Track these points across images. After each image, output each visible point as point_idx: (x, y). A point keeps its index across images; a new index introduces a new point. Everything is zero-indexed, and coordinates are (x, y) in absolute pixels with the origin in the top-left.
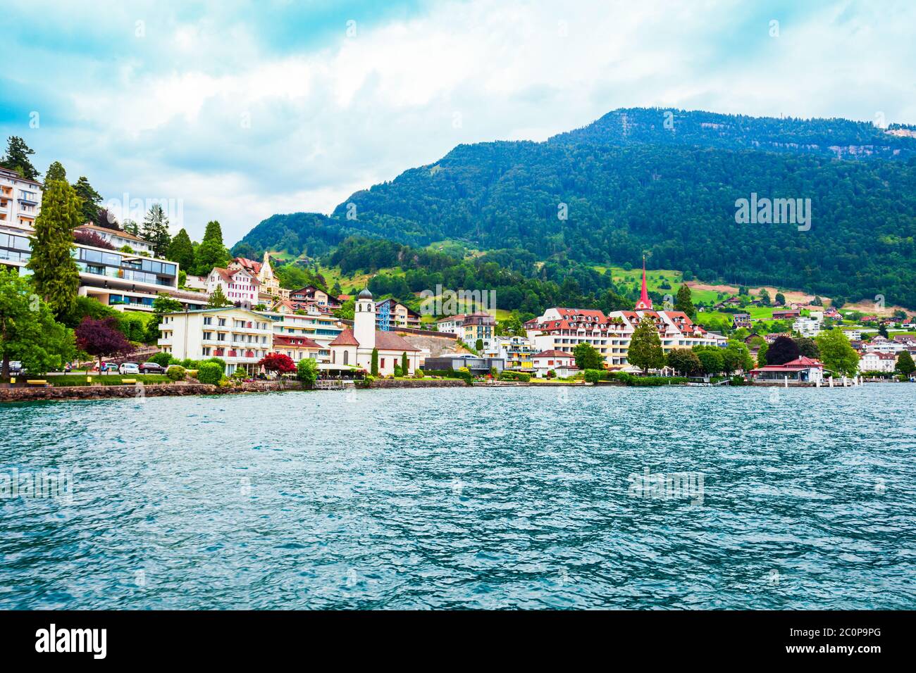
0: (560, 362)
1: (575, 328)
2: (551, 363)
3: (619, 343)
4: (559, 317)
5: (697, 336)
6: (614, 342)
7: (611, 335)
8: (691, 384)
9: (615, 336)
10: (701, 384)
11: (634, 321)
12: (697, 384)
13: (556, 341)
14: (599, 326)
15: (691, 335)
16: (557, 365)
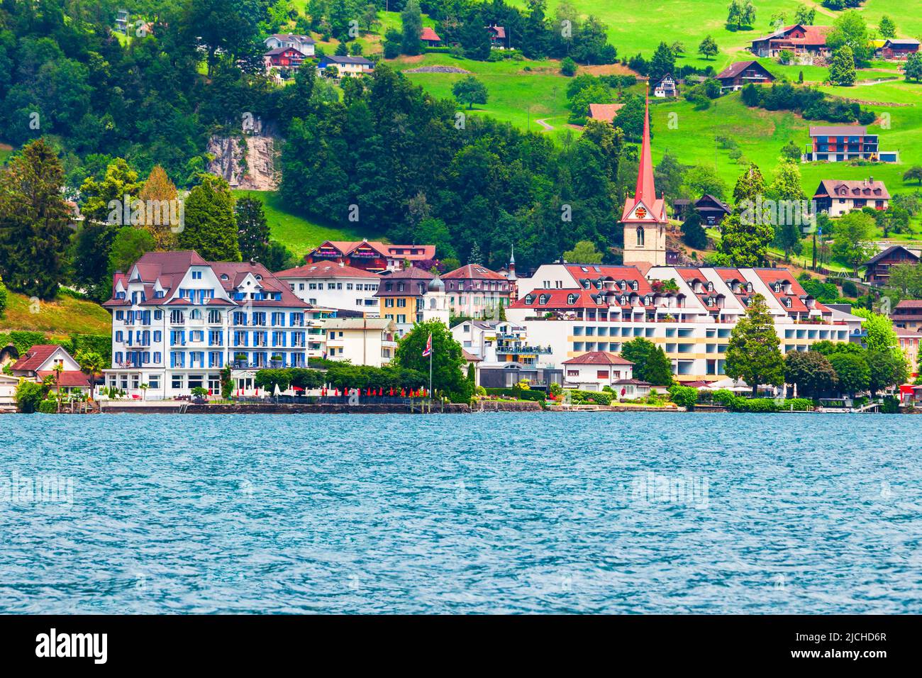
0: (617, 373)
1: (604, 306)
2: (603, 374)
3: (676, 333)
4: (570, 283)
5: (815, 321)
6: (669, 332)
7: (662, 317)
8: (824, 410)
9: (670, 320)
10: (840, 410)
11: (699, 289)
12: (834, 410)
13: (577, 331)
14: (642, 301)
15: (805, 319)
16: (613, 378)
